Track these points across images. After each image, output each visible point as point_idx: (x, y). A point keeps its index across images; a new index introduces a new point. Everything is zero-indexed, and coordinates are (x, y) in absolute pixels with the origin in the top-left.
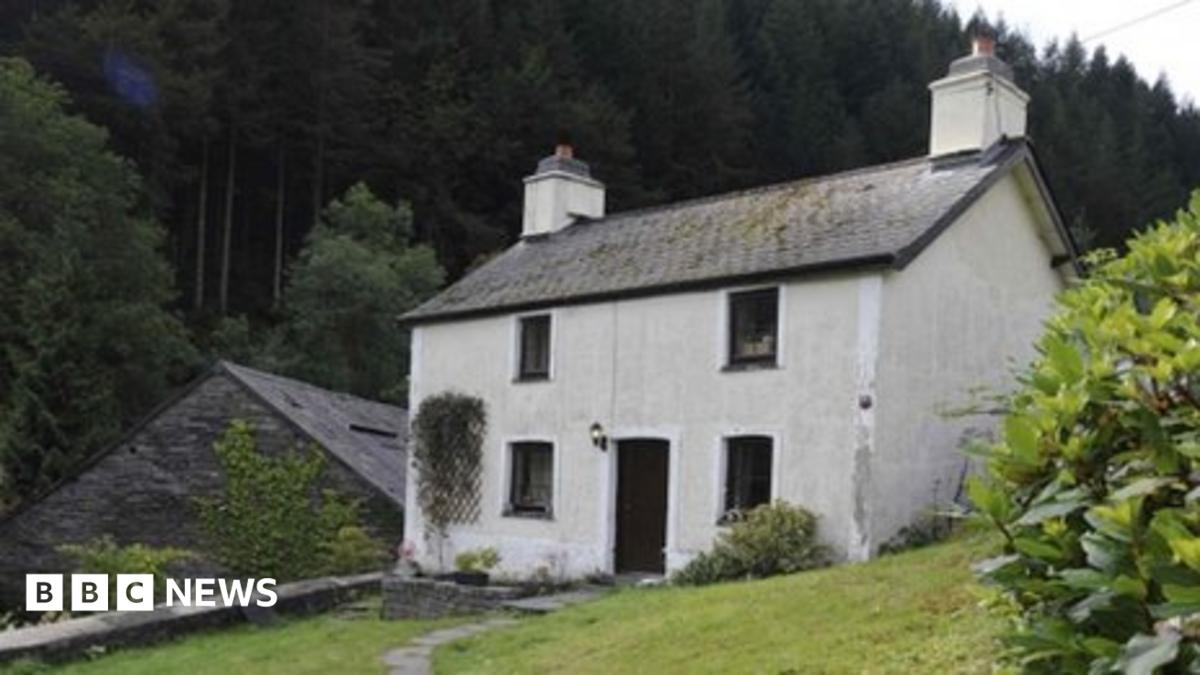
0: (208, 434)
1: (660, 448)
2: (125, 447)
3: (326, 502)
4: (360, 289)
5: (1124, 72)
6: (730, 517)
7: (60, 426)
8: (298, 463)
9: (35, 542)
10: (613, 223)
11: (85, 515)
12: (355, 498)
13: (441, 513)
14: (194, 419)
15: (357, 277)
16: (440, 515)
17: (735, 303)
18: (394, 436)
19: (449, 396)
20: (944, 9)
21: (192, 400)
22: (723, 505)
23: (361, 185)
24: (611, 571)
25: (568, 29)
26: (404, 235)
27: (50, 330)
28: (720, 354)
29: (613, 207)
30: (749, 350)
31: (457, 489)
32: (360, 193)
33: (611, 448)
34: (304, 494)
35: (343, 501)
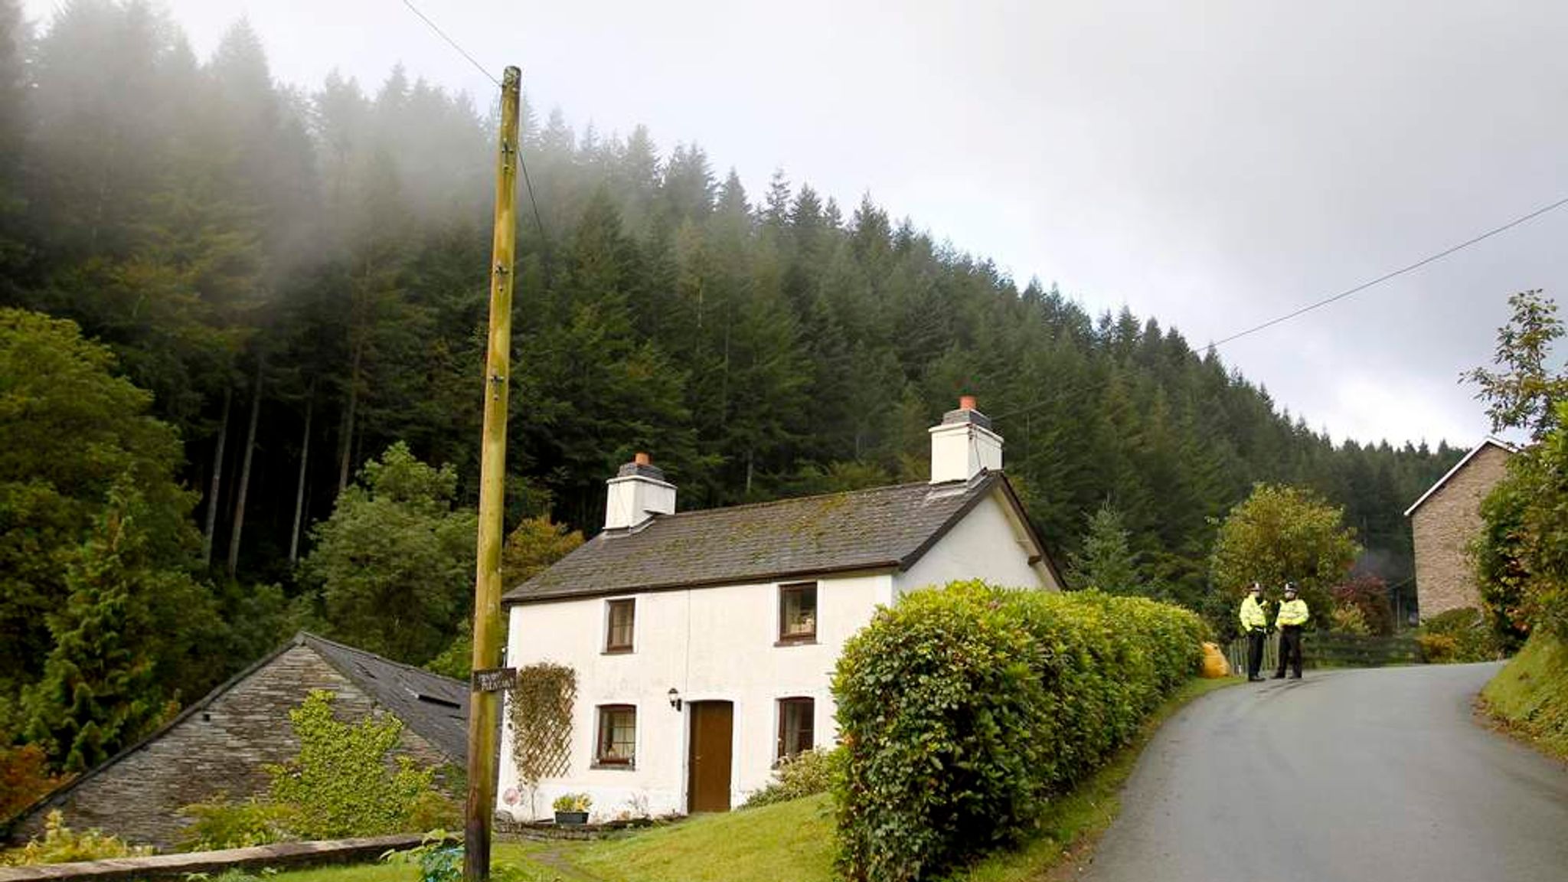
0: (285, 703)
1: (725, 708)
2: (199, 716)
3: (400, 769)
4: (397, 555)
5: (1176, 344)
6: (783, 762)
7: (97, 698)
8: (373, 731)
9: (97, 811)
10: (684, 522)
11: (153, 784)
12: (429, 765)
13: (534, 768)
14: (270, 688)
15: (393, 542)
16: (531, 769)
17: (785, 592)
18: (458, 706)
19: (543, 665)
20: (1001, 277)
21: (271, 668)
22: (776, 755)
23: (401, 444)
24: (685, 813)
25: (621, 290)
26: (445, 497)
27: (94, 599)
28: (774, 633)
29: (682, 505)
30: (794, 629)
31: (549, 746)
32: (398, 453)
33: (685, 708)
34: (378, 760)
35: (417, 767)
